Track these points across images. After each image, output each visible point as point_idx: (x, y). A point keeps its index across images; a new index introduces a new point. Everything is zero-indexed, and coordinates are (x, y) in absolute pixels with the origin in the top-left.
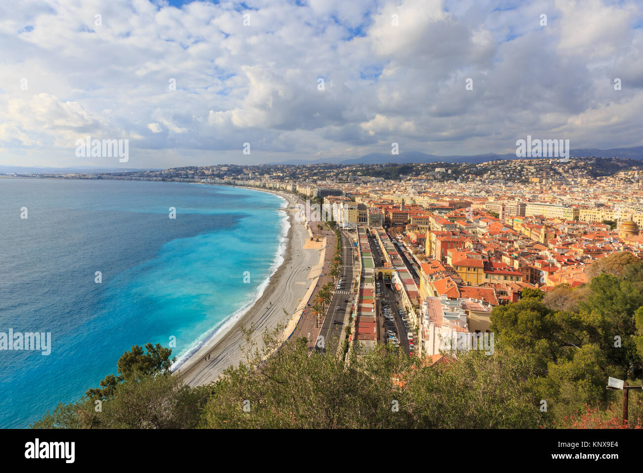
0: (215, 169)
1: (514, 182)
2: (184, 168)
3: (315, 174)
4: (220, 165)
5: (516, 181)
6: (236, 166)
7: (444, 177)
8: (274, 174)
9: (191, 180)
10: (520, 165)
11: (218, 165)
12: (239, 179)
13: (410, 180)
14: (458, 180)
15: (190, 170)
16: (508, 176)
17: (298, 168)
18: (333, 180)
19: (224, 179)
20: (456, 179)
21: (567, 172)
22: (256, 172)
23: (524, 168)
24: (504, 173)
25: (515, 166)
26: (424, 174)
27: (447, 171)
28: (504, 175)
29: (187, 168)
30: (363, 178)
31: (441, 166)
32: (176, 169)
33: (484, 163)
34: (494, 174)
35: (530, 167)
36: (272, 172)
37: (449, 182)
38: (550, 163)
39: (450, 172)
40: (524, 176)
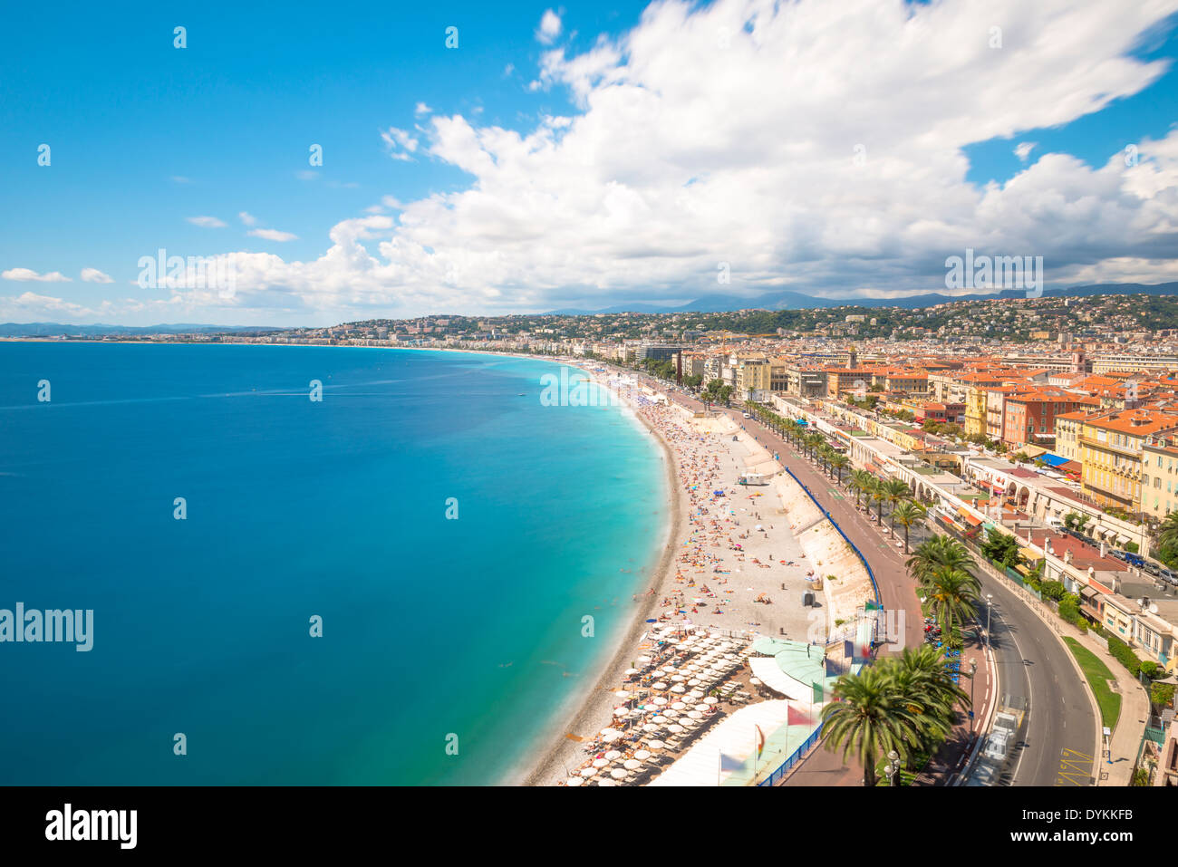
0: (425, 324)
1: (1000, 339)
2: (367, 322)
3: (615, 330)
4: (433, 317)
5: (1003, 339)
6: (464, 318)
7: (865, 333)
8: (537, 331)
9: (384, 342)
10: (1008, 309)
11: (430, 317)
12: (472, 339)
13: (798, 337)
14: (892, 338)
15: (380, 326)
16: (987, 328)
17: (580, 320)
18: (654, 338)
19: (445, 339)
20: (887, 335)
21: (1100, 321)
22: (503, 327)
23: (1016, 313)
24: (980, 324)
25: (998, 311)
26: (821, 327)
27: (868, 320)
28: (979, 327)
29: (374, 322)
30: (710, 335)
31: (856, 312)
32: (354, 323)
33: (937, 306)
34: (960, 325)
35: (1029, 312)
36: (534, 326)
37: (875, 340)
38: (1066, 304)
39: (873, 321)
40: (1017, 328)
